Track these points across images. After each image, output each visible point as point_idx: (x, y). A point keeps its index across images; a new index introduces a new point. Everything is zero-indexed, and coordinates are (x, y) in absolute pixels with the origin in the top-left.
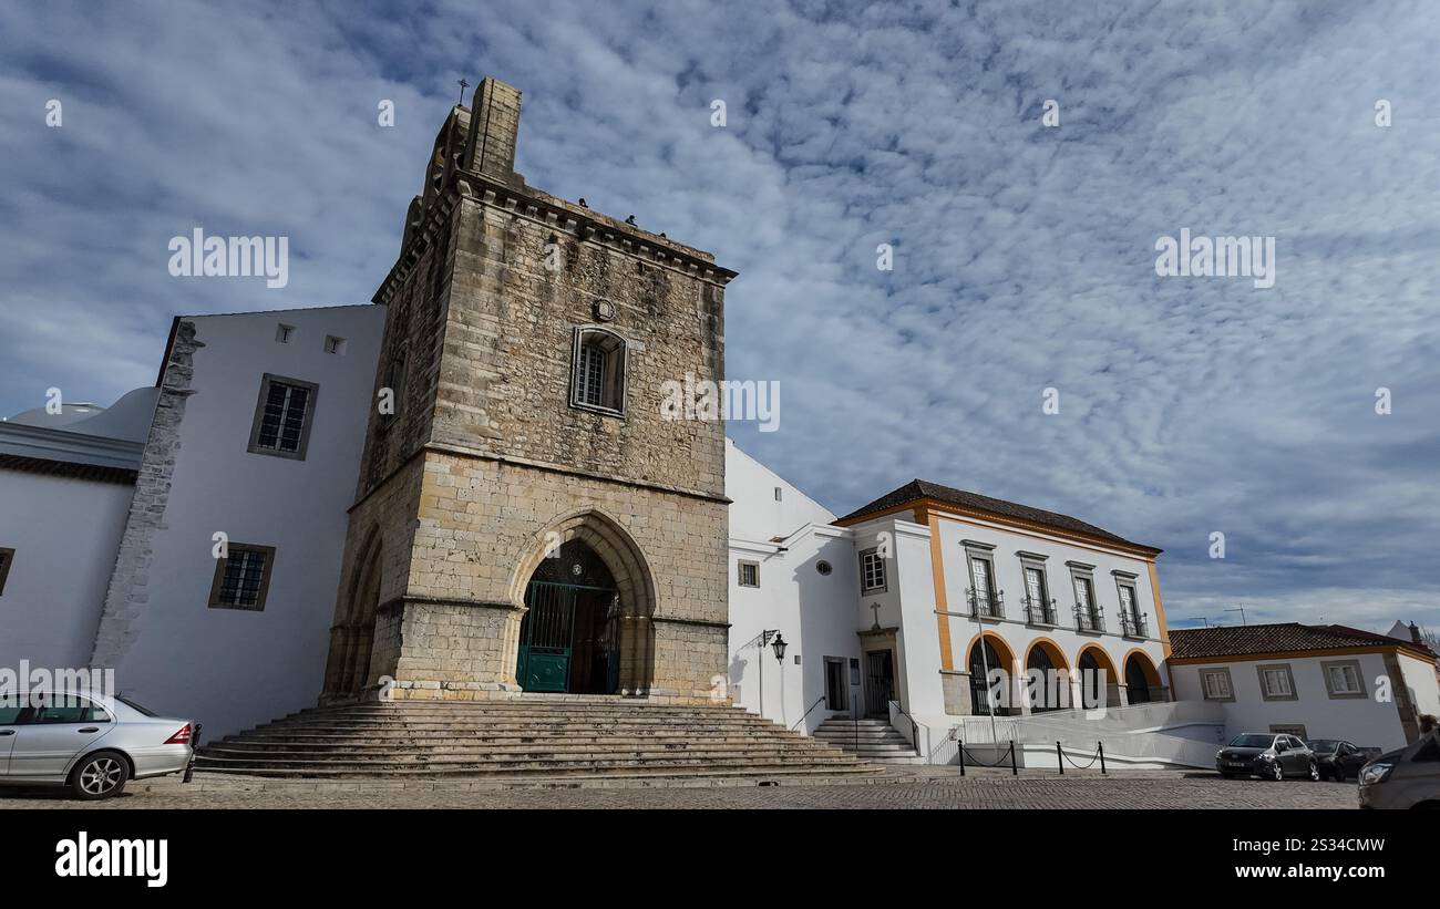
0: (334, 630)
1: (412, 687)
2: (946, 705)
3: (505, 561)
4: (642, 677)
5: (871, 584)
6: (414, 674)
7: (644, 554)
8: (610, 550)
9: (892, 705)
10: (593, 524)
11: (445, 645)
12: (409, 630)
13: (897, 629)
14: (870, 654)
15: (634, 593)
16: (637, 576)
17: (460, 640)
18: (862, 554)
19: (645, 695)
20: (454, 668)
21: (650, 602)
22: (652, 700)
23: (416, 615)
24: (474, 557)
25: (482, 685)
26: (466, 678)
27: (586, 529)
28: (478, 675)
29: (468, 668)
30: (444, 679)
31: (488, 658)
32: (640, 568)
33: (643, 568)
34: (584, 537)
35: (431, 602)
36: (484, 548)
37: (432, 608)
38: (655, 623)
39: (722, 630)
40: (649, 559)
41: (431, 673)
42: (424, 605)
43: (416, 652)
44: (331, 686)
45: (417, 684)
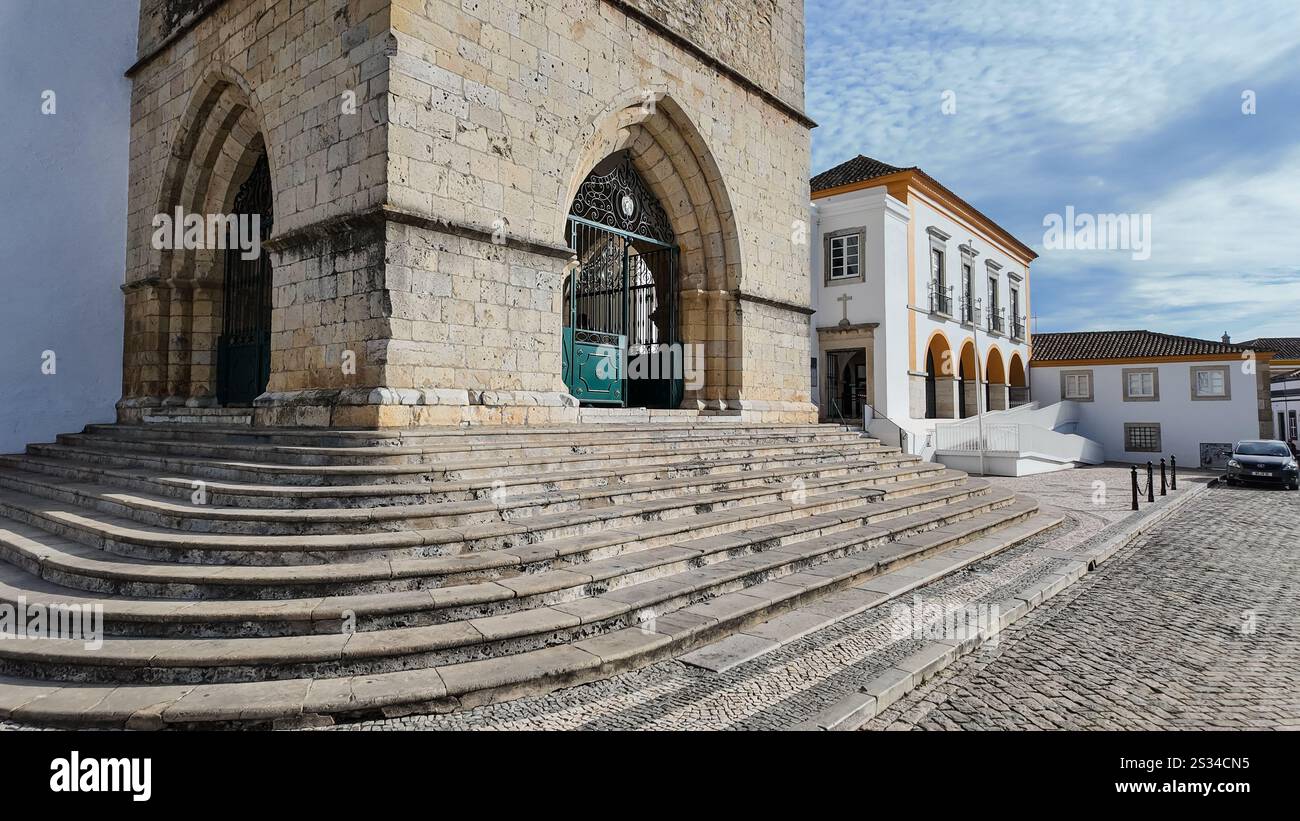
0: (133, 287)
1: (422, 402)
2: (911, 409)
3: (553, 165)
4: (723, 382)
5: (838, 272)
6: (421, 375)
7: (728, 191)
8: (674, 178)
9: (867, 409)
10: (660, 125)
11: (469, 320)
12: (401, 283)
13: (877, 325)
14: (829, 353)
15: (704, 253)
16: (712, 226)
17: (495, 311)
18: (828, 237)
19: (734, 409)
20: (487, 365)
21: (732, 267)
22: (745, 417)
23: (410, 253)
24: (501, 145)
25: (538, 396)
26: (508, 383)
27: (645, 136)
28: (527, 379)
29: (511, 366)
30: (474, 385)
31: (540, 347)
32: (717, 213)
33: (723, 215)
34: (639, 149)
35: (438, 226)
36: (517, 130)
37: (438, 239)
38: (743, 302)
39: (804, 317)
40: (735, 199)
41: (451, 373)
42: (424, 233)
43: (419, 327)
44: (146, 388)
45: (430, 396)
